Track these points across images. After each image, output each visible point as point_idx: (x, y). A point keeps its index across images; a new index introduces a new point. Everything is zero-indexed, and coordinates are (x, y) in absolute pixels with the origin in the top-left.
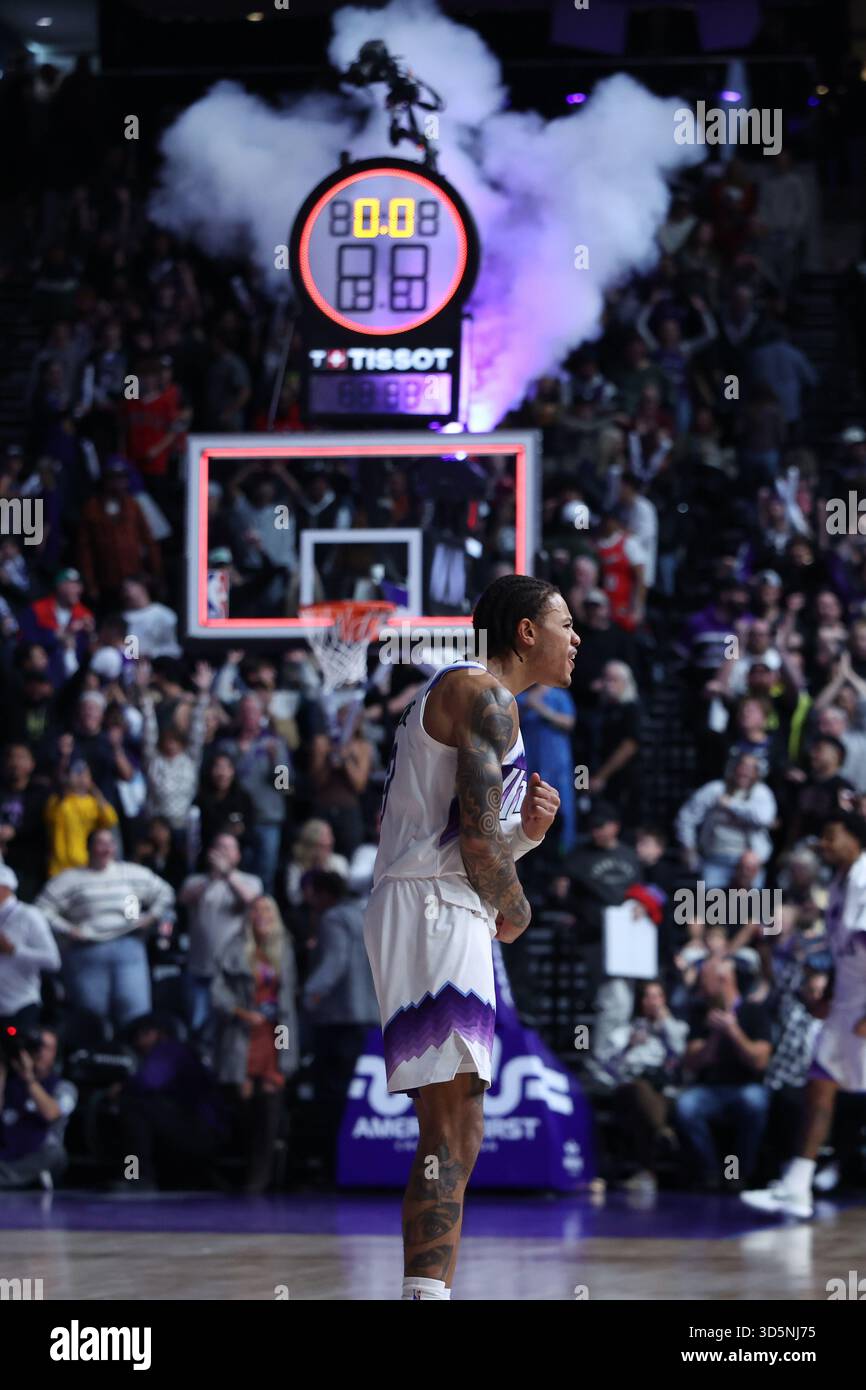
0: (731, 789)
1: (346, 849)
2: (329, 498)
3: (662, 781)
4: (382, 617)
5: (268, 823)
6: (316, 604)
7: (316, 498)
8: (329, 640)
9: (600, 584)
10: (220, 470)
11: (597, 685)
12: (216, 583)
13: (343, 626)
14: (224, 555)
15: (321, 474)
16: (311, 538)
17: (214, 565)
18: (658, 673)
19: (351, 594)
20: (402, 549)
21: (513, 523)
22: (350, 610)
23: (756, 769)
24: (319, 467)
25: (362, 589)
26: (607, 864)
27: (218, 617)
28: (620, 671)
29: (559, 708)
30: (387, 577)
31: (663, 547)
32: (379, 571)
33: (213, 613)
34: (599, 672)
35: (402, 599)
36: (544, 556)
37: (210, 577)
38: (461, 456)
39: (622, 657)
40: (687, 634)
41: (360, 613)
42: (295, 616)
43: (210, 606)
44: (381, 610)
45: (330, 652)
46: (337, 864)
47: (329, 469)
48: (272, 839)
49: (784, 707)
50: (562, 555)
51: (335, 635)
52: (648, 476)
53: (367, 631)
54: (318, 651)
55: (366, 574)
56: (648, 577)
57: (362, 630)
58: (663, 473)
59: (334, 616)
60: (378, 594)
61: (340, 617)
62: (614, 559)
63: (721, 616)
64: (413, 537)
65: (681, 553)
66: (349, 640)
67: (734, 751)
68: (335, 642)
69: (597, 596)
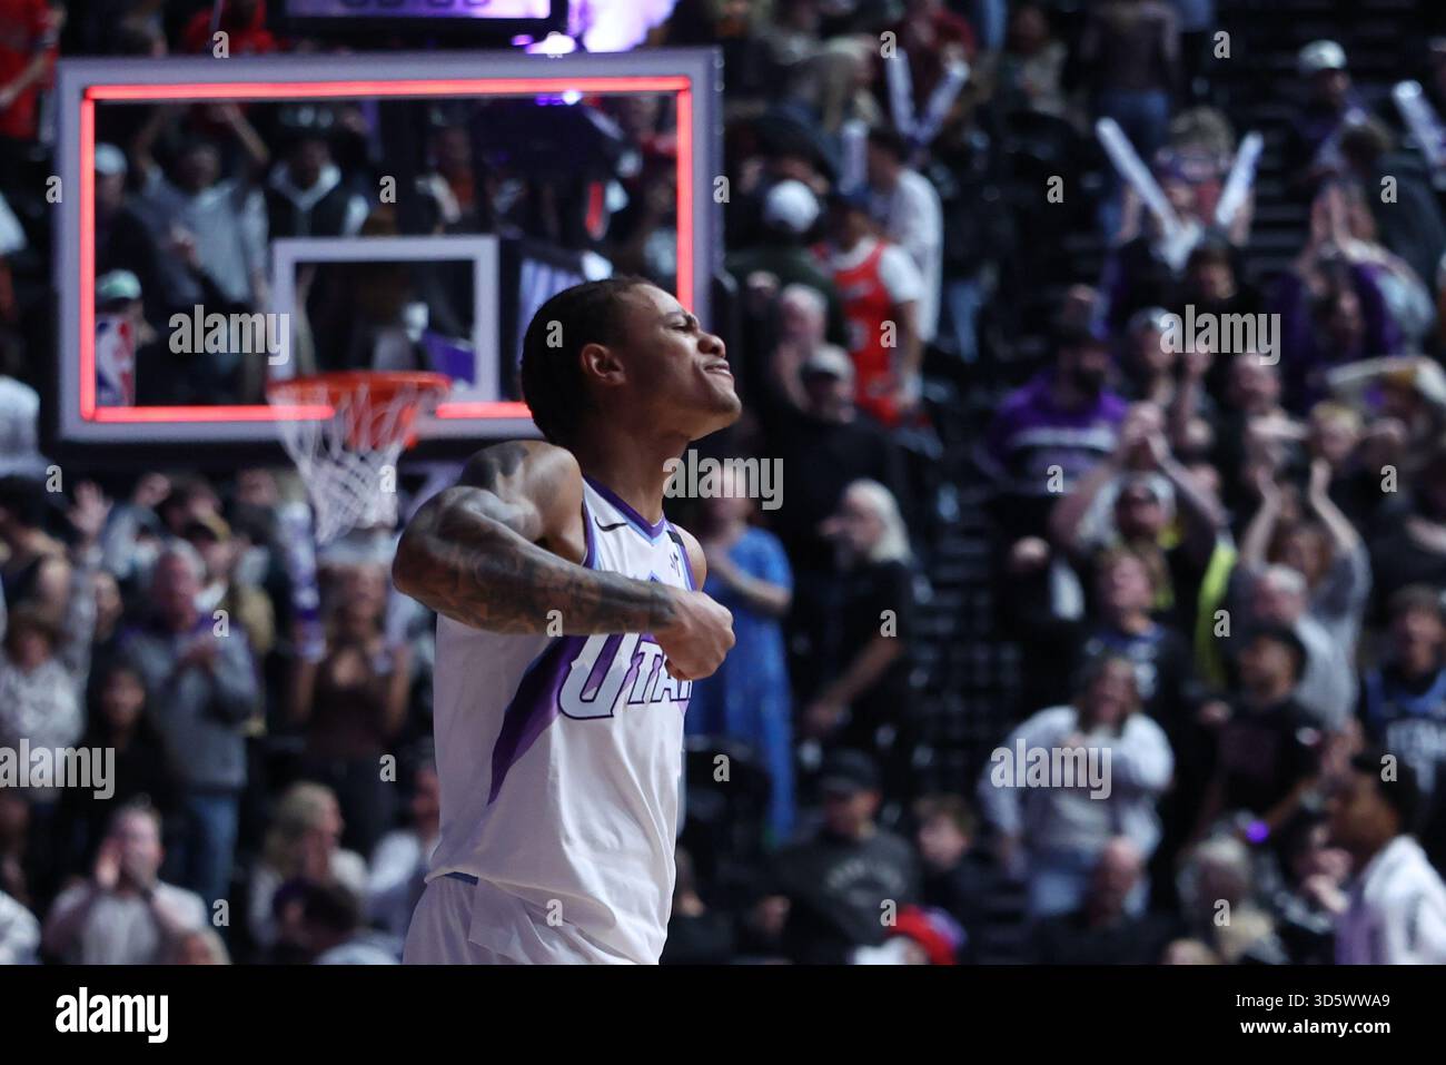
0: (1086, 723)
1: (361, 839)
2: (329, 177)
3: (955, 705)
4: (425, 399)
5: (216, 792)
6: (299, 378)
7: (306, 179)
8: (325, 445)
9: (835, 334)
10: (115, 123)
11: (832, 527)
12: (111, 339)
13: (351, 419)
14: (126, 284)
15: (313, 132)
16: (292, 250)
17: (108, 306)
18: (948, 506)
19: (366, 359)
20: (462, 272)
21: (670, 221)
22: (363, 390)
23: (1131, 683)
24: (306, 117)
25: (387, 348)
26: (853, 869)
27: (115, 403)
28: (873, 497)
29: (759, 569)
30: (434, 325)
31: (954, 268)
32: (418, 315)
33: (106, 395)
34: (835, 502)
35: (462, 368)
36: (729, 283)
37: (101, 328)
38: (571, 98)
39: (880, 476)
40: (998, 430)
41: (383, 395)
42: (261, 400)
43: (101, 382)
44: (422, 388)
45: (328, 468)
46: (346, 867)
47: (326, 120)
48: (223, 822)
49: (1186, 567)
50: (762, 280)
51: (337, 433)
52: (925, 132)
53: (398, 428)
54: (305, 466)
55: (396, 321)
56: (925, 324)
57: (388, 425)
58: (952, 126)
59: (334, 399)
60: (419, 358)
61: (345, 402)
62: (861, 289)
63: (1065, 396)
64: (482, 251)
65: (988, 277)
66: (364, 446)
67: (1093, 647)
68: (336, 450)
69: (833, 359)
